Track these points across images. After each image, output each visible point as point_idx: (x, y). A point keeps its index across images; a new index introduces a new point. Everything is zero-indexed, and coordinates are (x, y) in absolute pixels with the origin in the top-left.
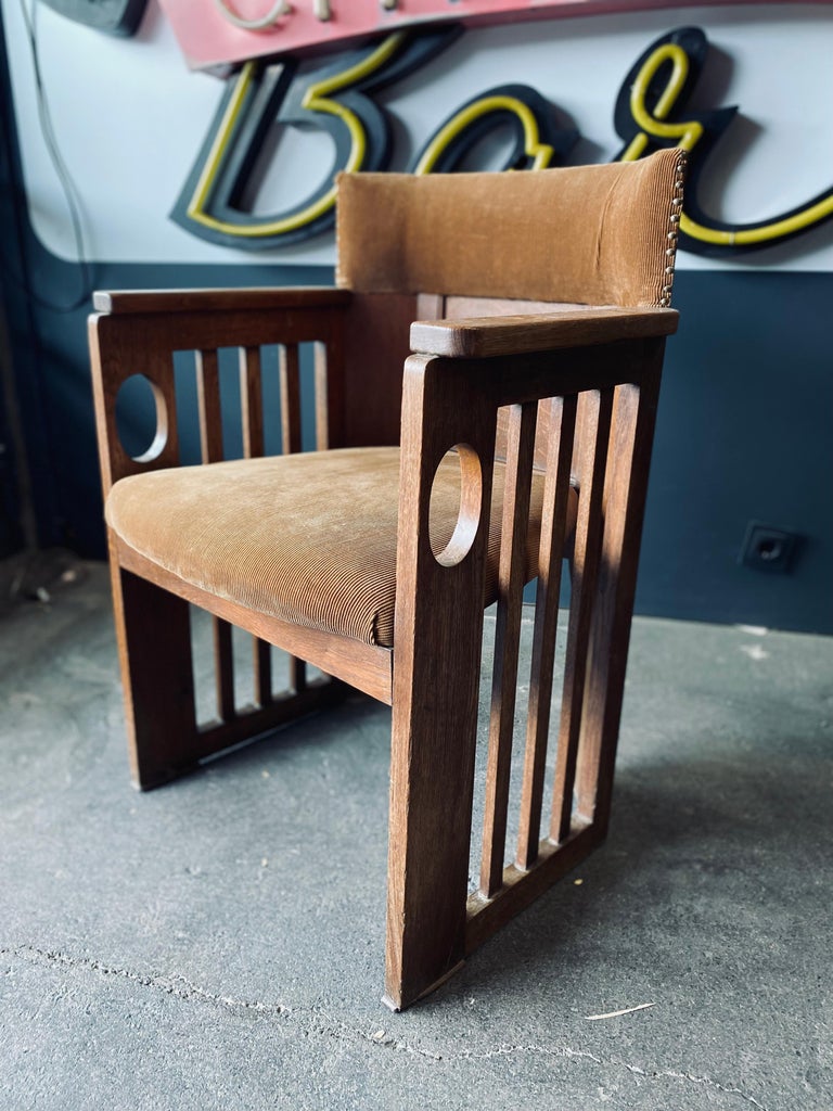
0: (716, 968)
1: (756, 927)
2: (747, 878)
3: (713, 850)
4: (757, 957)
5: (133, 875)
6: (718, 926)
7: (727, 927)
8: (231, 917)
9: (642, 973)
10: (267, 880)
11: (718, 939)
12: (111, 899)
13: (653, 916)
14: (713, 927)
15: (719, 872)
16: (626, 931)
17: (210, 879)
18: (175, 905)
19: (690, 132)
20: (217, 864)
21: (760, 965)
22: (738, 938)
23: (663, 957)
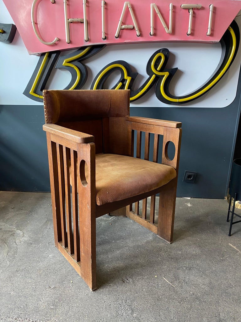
0: (193, 296)
1: (201, 283)
2: (197, 270)
3: (187, 263)
4: (202, 292)
5: (34, 291)
6: (192, 284)
7: (194, 284)
8: (65, 300)
9: (176, 300)
10: (73, 287)
11: (193, 288)
12: (30, 299)
13: (176, 284)
14: (191, 285)
15: (190, 269)
16: (170, 289)
17: (57, 288)
18: (48, 298)
19: (166, 74)
20: (58, 284)
21: (204, 294)
22: (197, 287)
23: (180, 295)
